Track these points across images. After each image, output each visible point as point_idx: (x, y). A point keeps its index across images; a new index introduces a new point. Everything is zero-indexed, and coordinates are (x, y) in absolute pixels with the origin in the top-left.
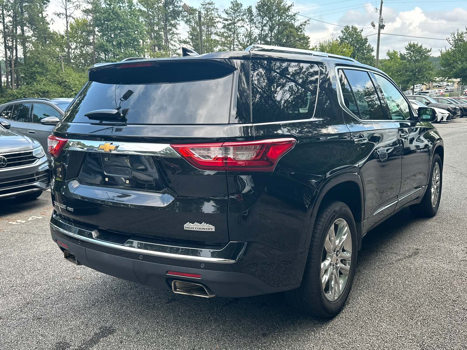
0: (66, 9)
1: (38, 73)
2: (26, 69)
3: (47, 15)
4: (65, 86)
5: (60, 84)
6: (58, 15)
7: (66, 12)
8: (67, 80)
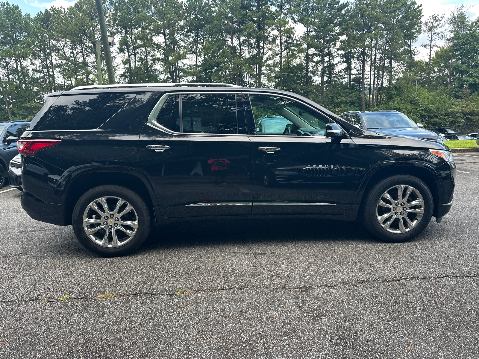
0: (431, 41)
1: (394, 94)
2: (386, 92)
3: (416, 48)
4: (415, 104)
5: (411, 102)
6: (425, 46)
7: (431, 43)
8: (417, 99)
